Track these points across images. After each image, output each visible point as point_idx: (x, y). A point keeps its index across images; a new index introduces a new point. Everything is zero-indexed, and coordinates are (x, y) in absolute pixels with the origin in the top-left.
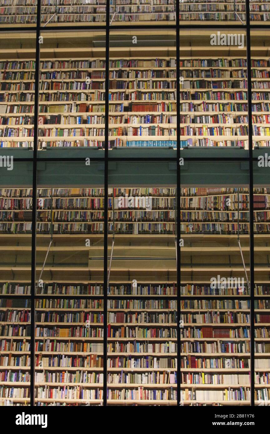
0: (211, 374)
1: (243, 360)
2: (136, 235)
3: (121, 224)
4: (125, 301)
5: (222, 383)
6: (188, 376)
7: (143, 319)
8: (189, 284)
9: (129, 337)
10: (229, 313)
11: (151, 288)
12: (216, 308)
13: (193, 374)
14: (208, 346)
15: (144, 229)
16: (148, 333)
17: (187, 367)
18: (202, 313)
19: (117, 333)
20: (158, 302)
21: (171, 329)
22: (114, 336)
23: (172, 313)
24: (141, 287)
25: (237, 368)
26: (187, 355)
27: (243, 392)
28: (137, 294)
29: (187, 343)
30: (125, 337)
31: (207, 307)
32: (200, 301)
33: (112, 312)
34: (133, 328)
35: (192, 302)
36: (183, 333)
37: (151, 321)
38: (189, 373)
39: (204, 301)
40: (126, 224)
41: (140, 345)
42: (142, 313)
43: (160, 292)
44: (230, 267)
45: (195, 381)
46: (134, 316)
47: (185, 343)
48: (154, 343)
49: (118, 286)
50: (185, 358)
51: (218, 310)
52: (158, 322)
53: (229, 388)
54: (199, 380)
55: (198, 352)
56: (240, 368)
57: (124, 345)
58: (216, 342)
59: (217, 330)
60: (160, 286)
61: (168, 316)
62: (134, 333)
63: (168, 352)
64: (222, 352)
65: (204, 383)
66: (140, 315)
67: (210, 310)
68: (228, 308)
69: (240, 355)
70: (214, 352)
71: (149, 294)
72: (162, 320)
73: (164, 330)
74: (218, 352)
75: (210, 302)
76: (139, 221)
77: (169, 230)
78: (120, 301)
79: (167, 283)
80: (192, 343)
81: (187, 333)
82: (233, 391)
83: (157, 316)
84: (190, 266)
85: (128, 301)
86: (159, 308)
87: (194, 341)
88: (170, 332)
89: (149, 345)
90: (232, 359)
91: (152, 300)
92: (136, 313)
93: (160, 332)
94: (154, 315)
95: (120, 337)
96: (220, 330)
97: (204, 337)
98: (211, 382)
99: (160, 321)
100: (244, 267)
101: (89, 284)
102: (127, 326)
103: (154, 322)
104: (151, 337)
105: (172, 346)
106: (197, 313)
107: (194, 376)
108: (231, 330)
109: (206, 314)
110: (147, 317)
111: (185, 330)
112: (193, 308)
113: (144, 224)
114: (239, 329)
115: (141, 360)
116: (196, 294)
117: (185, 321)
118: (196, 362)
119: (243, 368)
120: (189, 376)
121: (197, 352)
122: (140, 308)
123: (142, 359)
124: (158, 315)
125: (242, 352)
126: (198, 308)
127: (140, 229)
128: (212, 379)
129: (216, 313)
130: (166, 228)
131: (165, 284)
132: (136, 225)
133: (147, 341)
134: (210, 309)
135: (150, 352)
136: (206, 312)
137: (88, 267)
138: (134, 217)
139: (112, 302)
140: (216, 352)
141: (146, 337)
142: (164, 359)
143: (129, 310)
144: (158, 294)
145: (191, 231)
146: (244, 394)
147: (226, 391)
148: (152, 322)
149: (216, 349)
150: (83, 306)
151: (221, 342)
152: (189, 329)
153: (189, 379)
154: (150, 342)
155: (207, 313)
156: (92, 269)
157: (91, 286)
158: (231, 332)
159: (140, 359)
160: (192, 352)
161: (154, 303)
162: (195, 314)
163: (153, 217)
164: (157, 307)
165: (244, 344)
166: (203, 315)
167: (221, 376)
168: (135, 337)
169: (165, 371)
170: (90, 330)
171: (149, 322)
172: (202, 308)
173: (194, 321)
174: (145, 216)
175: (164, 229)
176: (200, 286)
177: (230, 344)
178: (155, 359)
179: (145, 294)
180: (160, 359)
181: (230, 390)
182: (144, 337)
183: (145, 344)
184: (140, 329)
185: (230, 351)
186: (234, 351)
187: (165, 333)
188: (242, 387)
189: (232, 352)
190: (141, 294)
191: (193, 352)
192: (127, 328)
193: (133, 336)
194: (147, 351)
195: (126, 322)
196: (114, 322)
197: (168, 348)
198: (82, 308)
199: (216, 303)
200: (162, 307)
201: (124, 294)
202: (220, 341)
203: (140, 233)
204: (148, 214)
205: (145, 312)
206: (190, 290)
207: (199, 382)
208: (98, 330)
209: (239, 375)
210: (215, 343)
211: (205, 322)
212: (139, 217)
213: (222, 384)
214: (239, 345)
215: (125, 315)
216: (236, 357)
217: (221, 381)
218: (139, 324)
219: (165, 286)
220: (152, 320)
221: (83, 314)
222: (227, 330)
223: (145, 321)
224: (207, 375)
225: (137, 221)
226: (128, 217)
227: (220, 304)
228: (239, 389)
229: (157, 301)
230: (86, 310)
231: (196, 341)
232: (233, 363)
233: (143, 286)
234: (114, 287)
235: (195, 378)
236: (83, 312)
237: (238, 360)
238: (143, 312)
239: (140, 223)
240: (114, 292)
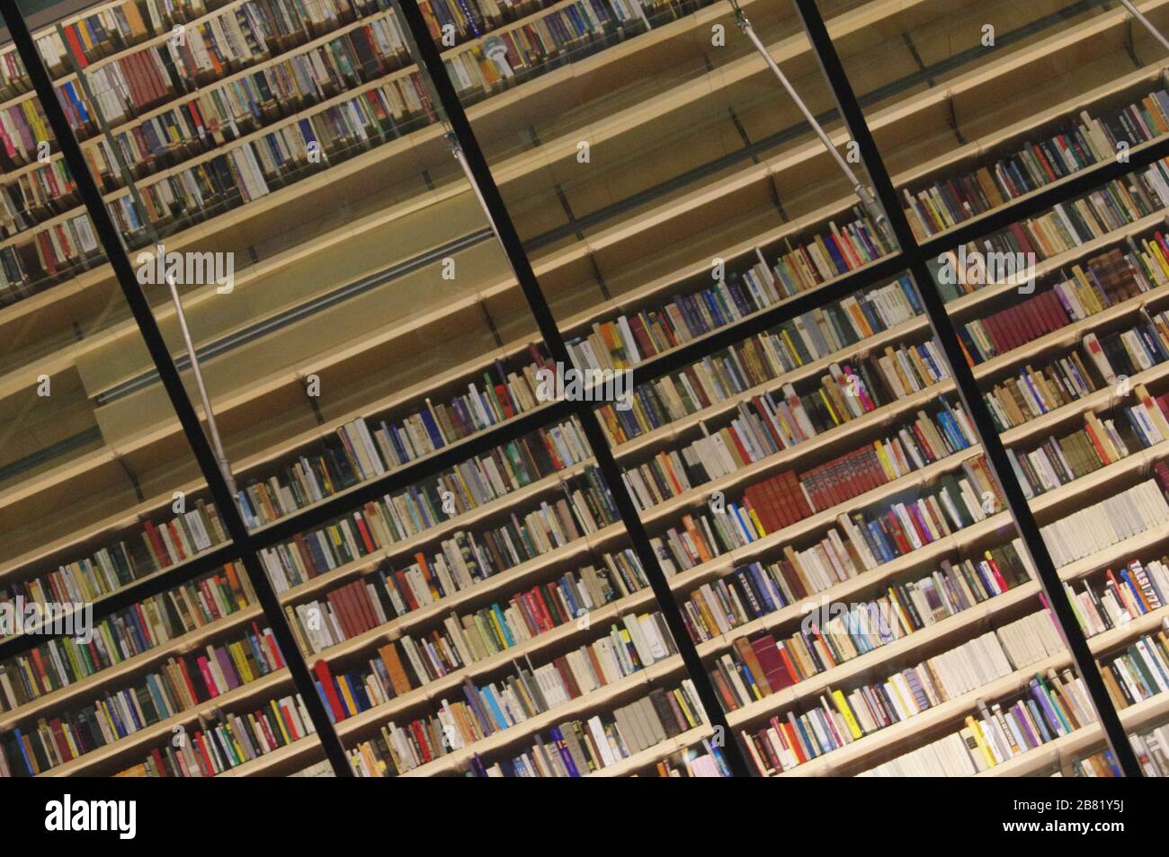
0: (876, 677)
1: (988, 554)
2: (260, 201)
3: (170, 179)
4: (344, 524)
5: (941, 698)
6: (772, 733)
7: (463, 569)
8: (603, 319)
9: (433, 676)
10: (836, 371)
11: (438, 413)
12: (771, 375)
13: (791, 715)
14: (808, 563)
15: (286, 157)
16: (509, 623)
17: (754, 698)
18: (715, 425)
19: (373, 685)
20: (499, 463)
21: (608, 557)
22: (364, 704)
23: (579, 483)
24: (390, 429)
25: (979, 600)
26: (729, 642)
27: (1050, 700)
28: (386, 468)
29: (706, 589)
30: (415, 683)
31: (727, 389)
32: (682, 376)
33: (306, 599)
34: (431, 629)
35: (650, 393)
36: (669, 554)
37: (500, 564)
38: (775, 720)
39: (702, 369)
40: (195, 170)
41: (500, 689)
42: (444, 544)
43: (484, 414)
44: (756, 162)
45: (813, 742)
46: (415, 576)
47: (696, 595)
48: (554, 654)
49: (282, 470)
50: (727, 659)
51: (785, 380)
52: (537, 554)
53: (982, 706)
54: (829, 729)
55: (775, 609)
56: (991, 594)
57: (428, 723)
58: (836, 525)
59: (815, 472)
60: (472, 387)
61: (570, 506)
62: (448, 651)
63: (639, 666)
64: (881, 560)
65: (858, 733)
66: (439, 557)
67: (747, 397)
68: (824, 350)
69: (965, 537)
70: (843, 576)
71: (439, 444)
72: (550, 535)
73: (577, 577)
74: (861, 568)
75: (732, 361)
76: (246, 128)
77: (406, 113)
78: (320, 534)
79: (501, 357)
80: (731, 579)
81: (687, 544)
82: (1005, 710)
83: (520, 530)
84: (574, 236)
85: (357, 516)
86: (512, 490)
87: (736, 564)
88: (609, 576)
89: (537, 673)
90: (940, 570)
91: (465, 466)
92: (419, 556)
93: (566, 592)
94: (504, 530)
95: (392, 694)
96: (829, 466)
97: (770, 529)
98: (891, 719)
99: (541, 541)
100: (817, 135)
101: (143, 519)
102: (404, 632)
103: (516, 559)
104: (534, 633)
105: (648, 633)
106: (694, 434)
107: (800, 724)
108: (878, 444)
109: (734, 423)
110: (478, 551)
111: (672, 533)
112: (668, 419)
113: (278, 137)
114: (913, 424)
115: (531, 757)
116: (654, 353)
117: (657, 494)
118: (785, 657)
119: (1004, 589)
120: (780, 733)
121: (767, 609)
122: (427, 525)
123: (536, 748)
124: (522, 523)
125: (968, 521)
126: (691, 410)
127: (271, 167)
128: (888, 700)
129: (778, 396)
130: (385, 110)
131: (491, 369)
132: (241, 154)
133: (521, 661)
134: (744, 388)
135: (559, 704)
136: (733, 414)
137: (102, 444)
138: (214, 122)
139: (284, 554)
140: (853, 572)
141: (512, 643)
142: (635, 705)
143: (376, 558)
144: (483, 427)
145: (509, 74)
146: (1059, 704)
147: (972, 728)
148: (508, 563)
149: (846, 557)
150: (159, 632)
151: (859, 517)
152: (688, 521)
153: (785, 747)
154: (540, 658)
155: (741, 416)
156: (127, 447)
157: (156, 524)
158: (885, 453)
159: (524, 756)
160: (744, 617)
161: (481, 475)
162: (688, 444)
163: (303, 84)
164: (500, 486)
165: (964, 484)
166: (724, 430)
167: (920, 668)
168: (461, 665)
169: (660, 760)
170: (242, 728)
171: (495, 570)
172: (706, 403)
173: (697, 476)
174: (267, 95)
175: (381, 116)
176: (654, 304)
177: (900, 509)
178: (595, 723)
179: (421, 448)
180: (618, 713)
181: (985, 713)
182: (501, 648)
183: (517, 676)
184: (467, 619)
185: (916, 540)
186: (935, 533)
187: (588, 585)
188: (1034, 677)
189: (926, 539)
190: (405, 460)
191: (753, 616)
192: (406, 641)
193: (448, 668)
194: (543, 706)
195: (391, 614)
196: (336, 642)
197: (631, 646)
198: (163, 643)
199: (760, 350)
200: (526, 477)
201: (326, 494)
202: (852, 514)
203: (274, 184)
204: (275, 79)
205: (459, 535)
206: (618, 345)
207: (836, 740)
208: (280, 710)
209: (1000, 630)
210: (832, 533)
211: (747, 461)
212: (238, 112)
213: (942, 701)
214: (944, 494)
215: (371, 588)
216: (956, 556)
217: (931, 694)
218: (454, 599)
219: (497, 374)
220: (502, 555)
221: (177, 671)
222: (863, 450)
223: (476, 573)
224: (857, 691)
225: (236, 132)
226: (187, 133)
227: (778, 347)
228: (1025, 693)
229: (489, 462)
230: (184, 644)
231: (744, 565)
232: (951, 585)
233: (394, 419)
234: (267, 482)
235: (809, 731)
236: (171, 660)
237: (968, 562)
238: (448, 536)
239: (258, 136)
240: (275, 503)
